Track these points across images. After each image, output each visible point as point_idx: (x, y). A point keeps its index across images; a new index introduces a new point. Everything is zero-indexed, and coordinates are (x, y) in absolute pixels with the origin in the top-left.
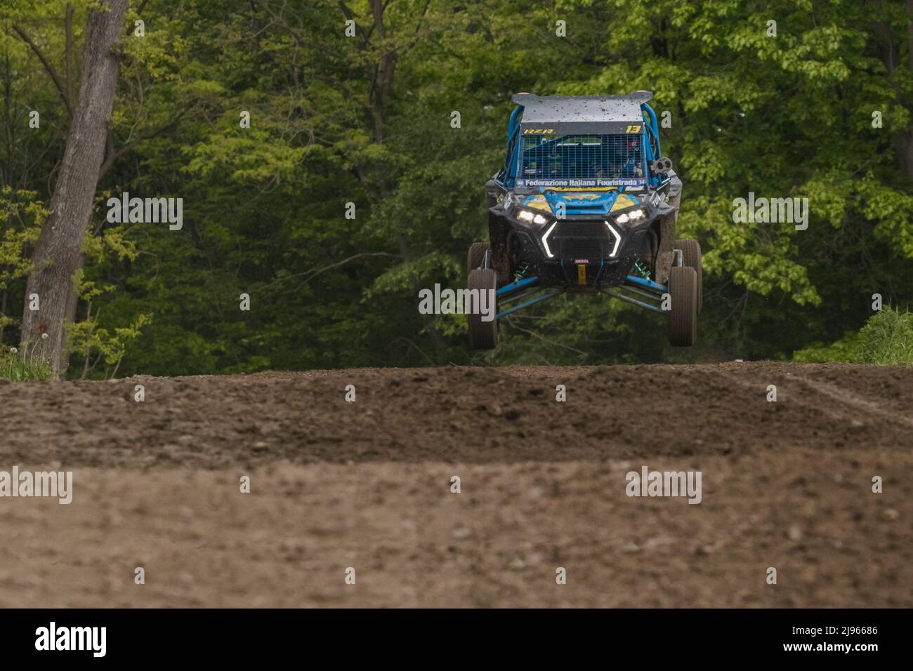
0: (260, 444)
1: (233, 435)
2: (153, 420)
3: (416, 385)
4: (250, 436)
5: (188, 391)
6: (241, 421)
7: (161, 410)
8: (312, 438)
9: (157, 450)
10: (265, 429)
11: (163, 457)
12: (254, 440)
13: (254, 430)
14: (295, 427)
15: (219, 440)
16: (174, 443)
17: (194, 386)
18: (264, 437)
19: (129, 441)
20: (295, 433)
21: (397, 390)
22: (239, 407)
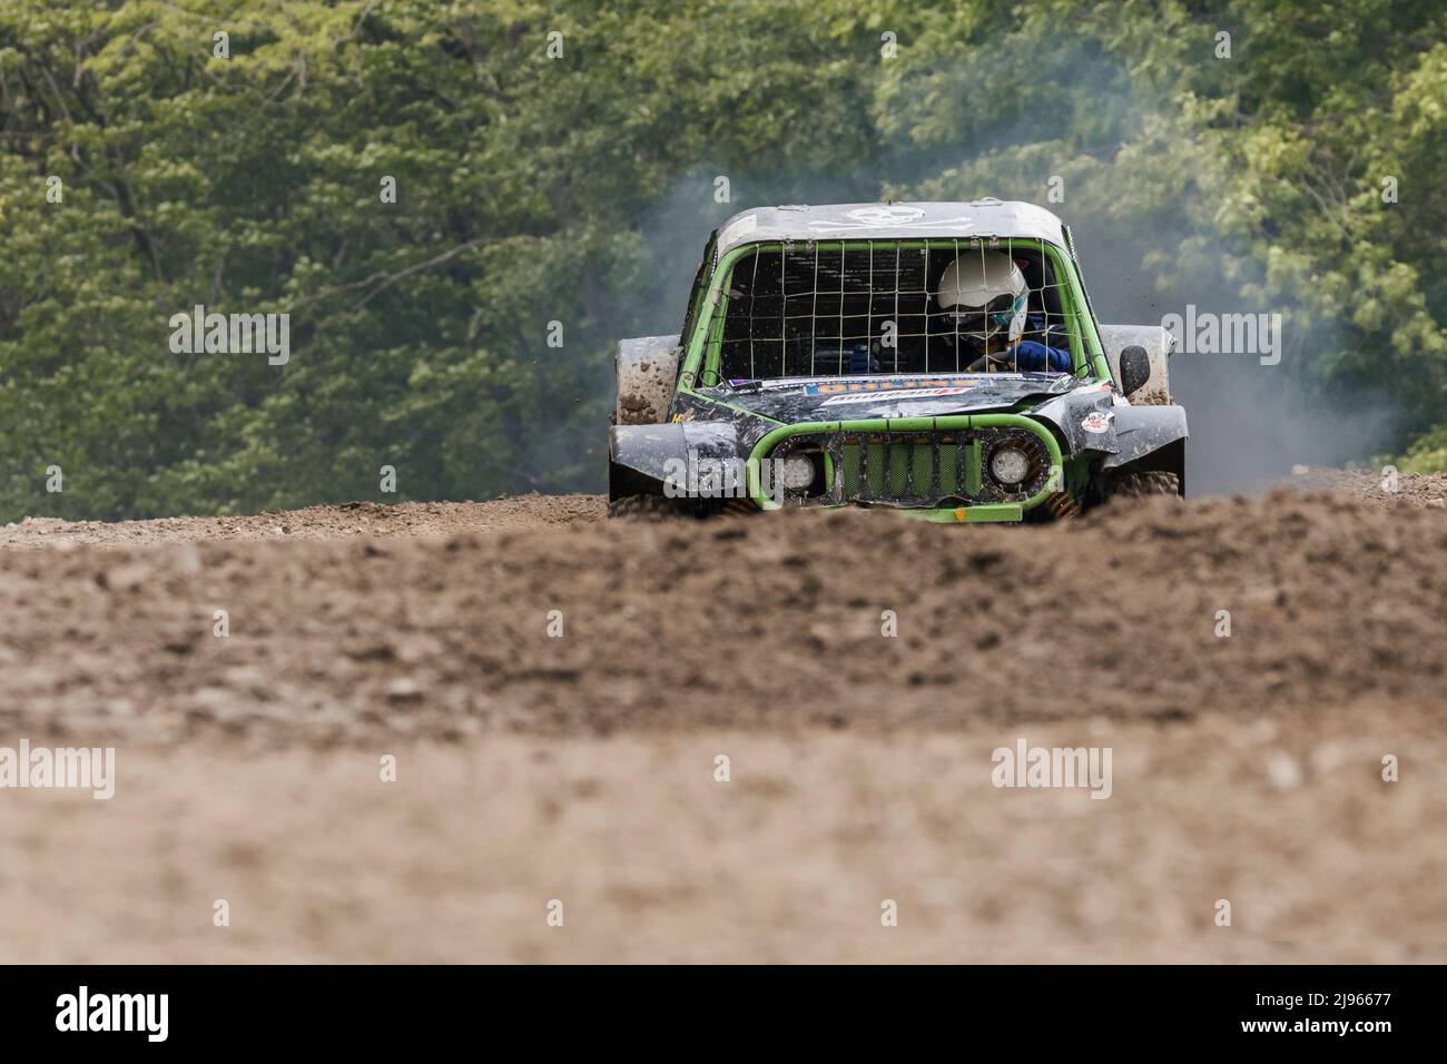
0: (403, 685)
1: (343, 667)
2: (163, 635)
3: (724, 545)
4: (376, 667)
5: (230, 567)
6: (353, 633)
7: (180, 608)
8: (511, 668)
9: (183, 700)
10: (409, 649)
11: (199, 717)
12: (386, 676)
13: (385, 654)
14: (472, 646)
15: (316, 677)
16: (218, 684)
17: (241, 554)
18: (408, 669)
19: (119, 681)
20: (474, 659)
21: (683, 558)
22: (345, 601)
